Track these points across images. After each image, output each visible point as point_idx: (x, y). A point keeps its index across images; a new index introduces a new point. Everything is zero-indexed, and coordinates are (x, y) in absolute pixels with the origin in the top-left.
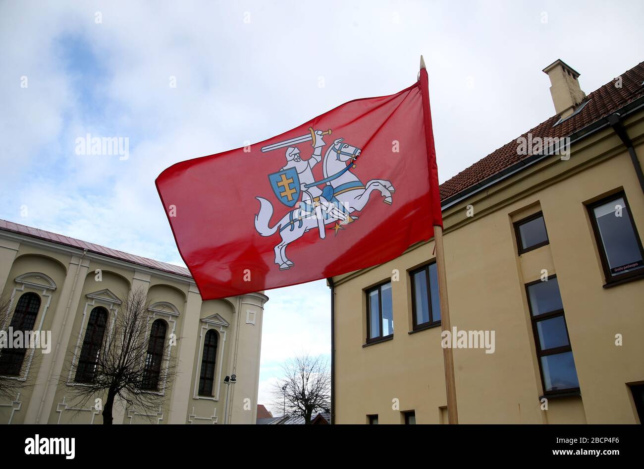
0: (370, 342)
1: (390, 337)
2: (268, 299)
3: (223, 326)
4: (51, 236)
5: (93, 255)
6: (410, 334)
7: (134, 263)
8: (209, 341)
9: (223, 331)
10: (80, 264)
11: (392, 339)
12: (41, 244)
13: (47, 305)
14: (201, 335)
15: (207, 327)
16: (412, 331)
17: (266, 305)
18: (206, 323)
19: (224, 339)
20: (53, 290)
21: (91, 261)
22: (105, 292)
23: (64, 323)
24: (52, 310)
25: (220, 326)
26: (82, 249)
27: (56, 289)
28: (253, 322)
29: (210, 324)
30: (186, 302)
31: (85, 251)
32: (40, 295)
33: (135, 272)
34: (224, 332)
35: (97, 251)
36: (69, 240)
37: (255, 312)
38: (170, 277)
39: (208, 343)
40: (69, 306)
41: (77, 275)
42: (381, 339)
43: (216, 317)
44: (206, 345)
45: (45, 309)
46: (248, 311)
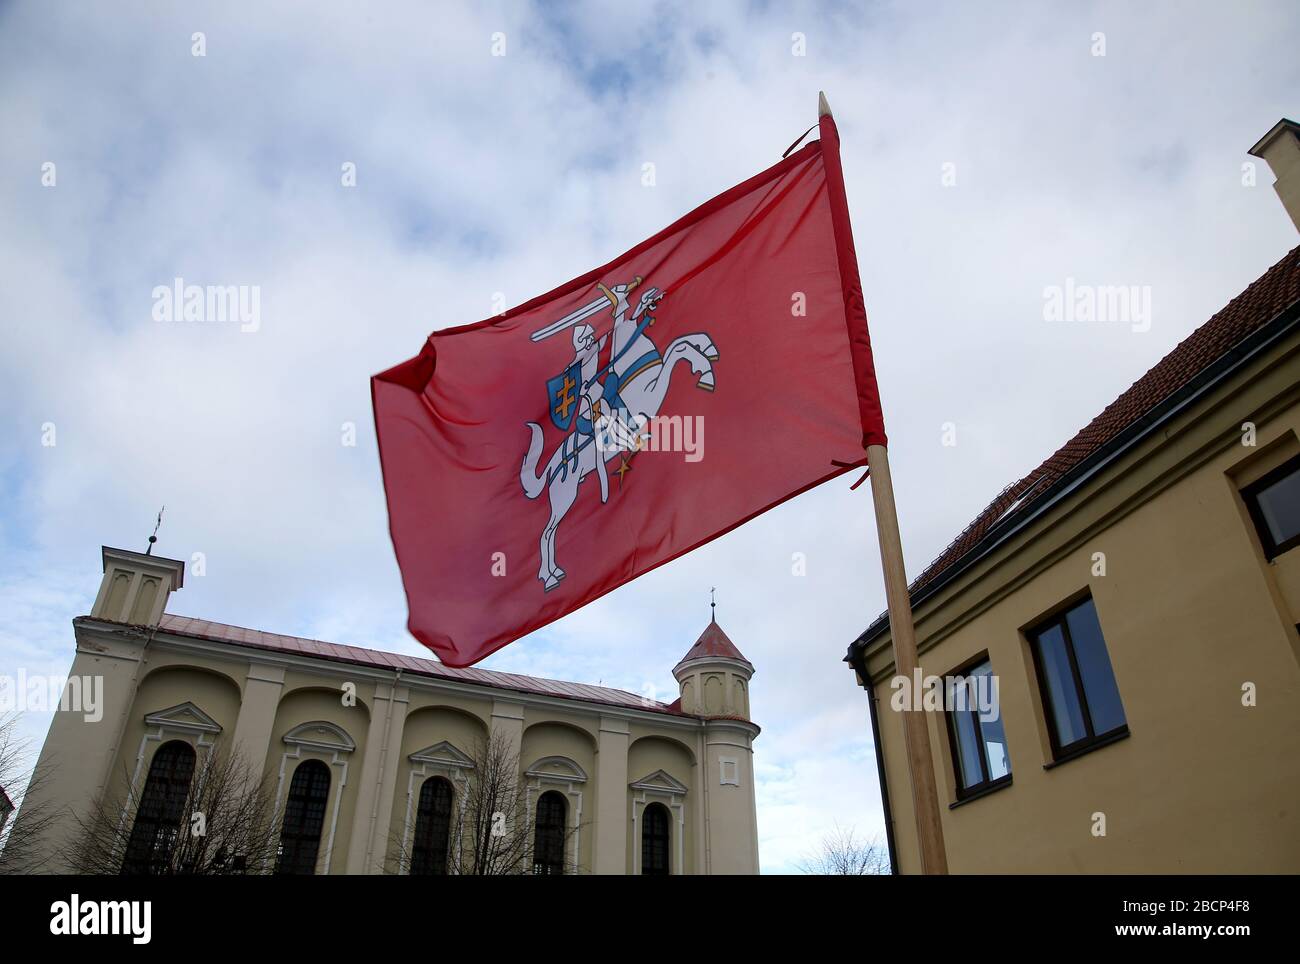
0: (965, 796)
1: (1006, 782)
2: (758, 729)
3: (676, 795)
4: (338, 650)
5: (414, 678)
6: (1048, 768)
7: (489, 685)
8: (652, 827)
9: (678, 804)
10: (392, 699)
11: (1010, 785)
12: (321, 666)
13: (343, 783)
14: (635, 817)
15: (643, 800)
16: (1050, 761)
17: (756, 744)
18: (641, 791)
19: (681, 822)
20: (350, 752)
21: (410, 690)
22: (444, 748)
23: (375, 814)
24: (352, 791)
25: (668, 795)
26: (393, 669)
27: (354, 749)
28: (736, 781)
29: (650, 793)
30: (597, 752)
31: (398, 671)
32: (329, 765)
33: (492, 702)
34: (678, 807)
35: (422, 670)
36: (369, 653)
37: (735, 760)
38: (585, 710)
39: (649, 832)
40: (380, 781)
41: (389, 718)
42: (989, 788)
43: (659, 776)
44: (647, 837)
45: (340, 790)
46: (722, 759)
